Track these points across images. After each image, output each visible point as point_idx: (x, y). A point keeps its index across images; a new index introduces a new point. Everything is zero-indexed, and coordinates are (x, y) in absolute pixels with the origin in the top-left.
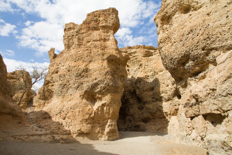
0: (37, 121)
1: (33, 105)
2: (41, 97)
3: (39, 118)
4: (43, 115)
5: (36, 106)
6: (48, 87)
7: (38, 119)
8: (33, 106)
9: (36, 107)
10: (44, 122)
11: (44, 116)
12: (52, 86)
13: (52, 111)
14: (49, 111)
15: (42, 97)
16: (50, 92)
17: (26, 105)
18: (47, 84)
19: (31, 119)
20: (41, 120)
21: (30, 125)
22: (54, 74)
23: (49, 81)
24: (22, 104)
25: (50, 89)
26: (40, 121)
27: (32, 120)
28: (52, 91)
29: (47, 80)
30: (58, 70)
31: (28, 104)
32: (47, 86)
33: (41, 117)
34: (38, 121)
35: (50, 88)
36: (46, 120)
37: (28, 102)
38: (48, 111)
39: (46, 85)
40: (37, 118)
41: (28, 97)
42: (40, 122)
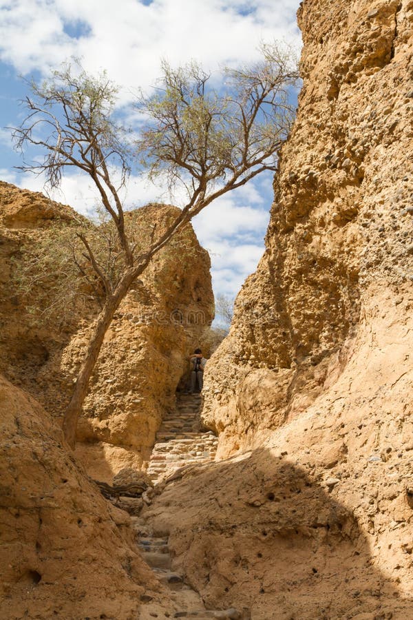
0: (208, 560)
1: (206, 417)
2: (252, 339)
3: (230, 530)
4: (271, 497)
5: (223, 427)
6: (307, 240)
7: (224, 546)
8: (204, 430)
9: (222, 435)
10: (276, 573)
11: (274, 507)
12: (347, 217)
13: (361, 455)
14: (328, 450)
15: (260, 340)
16: (326, 285)
17: (153, 421)
18: (301, 211)
19: (157, 535)
20: (249, 554)
21: (130, 604)
22: (352, 79)
23: (312, 182)
24: (122, 407)
25: (327, 252)
26: (239, 561)
27: (172, 544)
28: (342, 271)
29: (294, 179)
30: (396, 33)
31: (168, 410)
32: (299, 228)
33: (245, 524)
34: (223, 566)
35: (325, 243)
36: (300, 561)
37: (168, 393)
38: (318, 458)
39: (289, 230)
40: (212, 526)
41: (163, 359)
42: (242, 574)
